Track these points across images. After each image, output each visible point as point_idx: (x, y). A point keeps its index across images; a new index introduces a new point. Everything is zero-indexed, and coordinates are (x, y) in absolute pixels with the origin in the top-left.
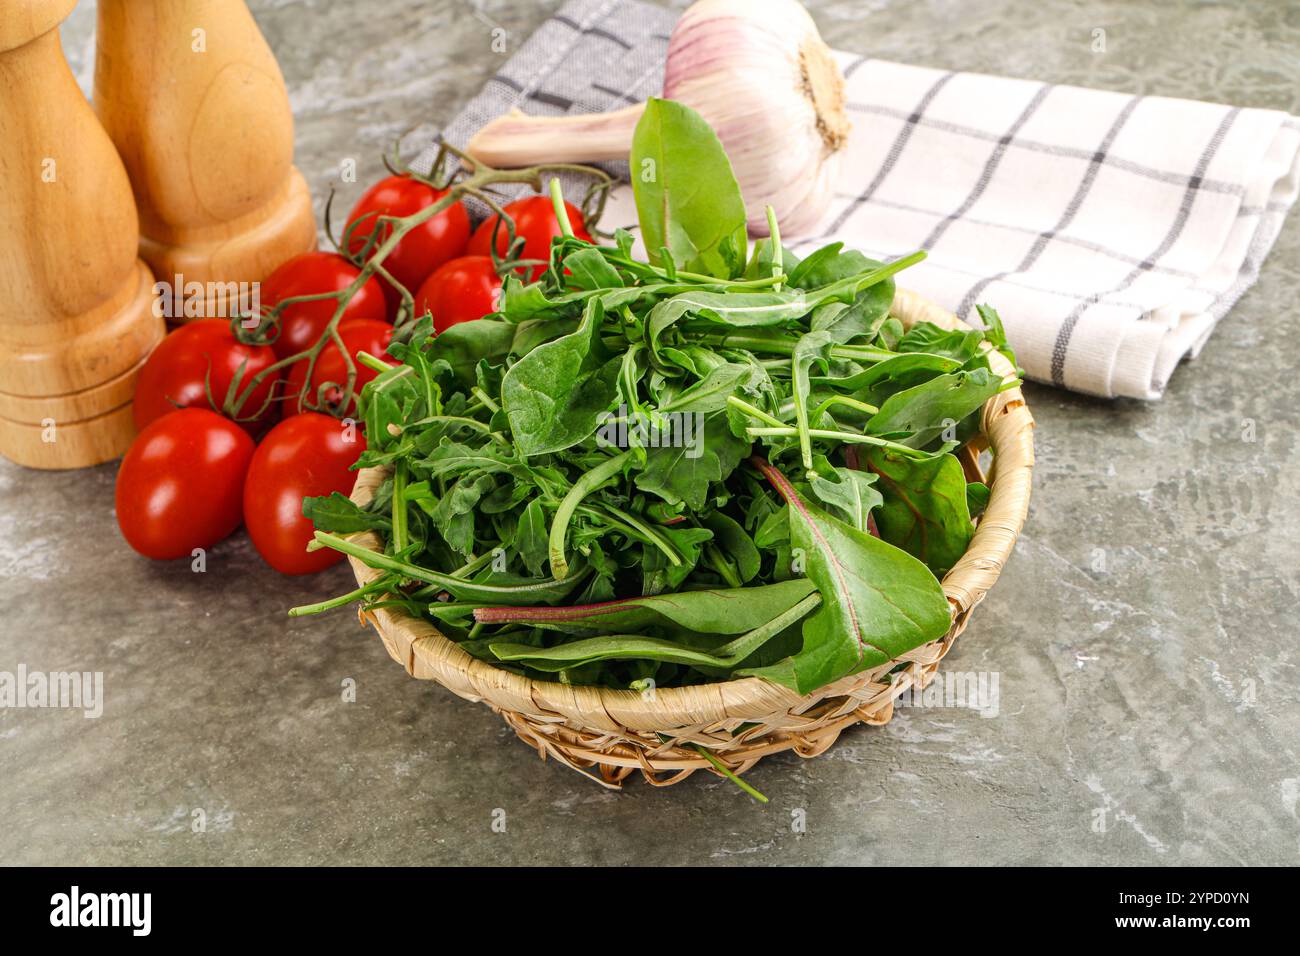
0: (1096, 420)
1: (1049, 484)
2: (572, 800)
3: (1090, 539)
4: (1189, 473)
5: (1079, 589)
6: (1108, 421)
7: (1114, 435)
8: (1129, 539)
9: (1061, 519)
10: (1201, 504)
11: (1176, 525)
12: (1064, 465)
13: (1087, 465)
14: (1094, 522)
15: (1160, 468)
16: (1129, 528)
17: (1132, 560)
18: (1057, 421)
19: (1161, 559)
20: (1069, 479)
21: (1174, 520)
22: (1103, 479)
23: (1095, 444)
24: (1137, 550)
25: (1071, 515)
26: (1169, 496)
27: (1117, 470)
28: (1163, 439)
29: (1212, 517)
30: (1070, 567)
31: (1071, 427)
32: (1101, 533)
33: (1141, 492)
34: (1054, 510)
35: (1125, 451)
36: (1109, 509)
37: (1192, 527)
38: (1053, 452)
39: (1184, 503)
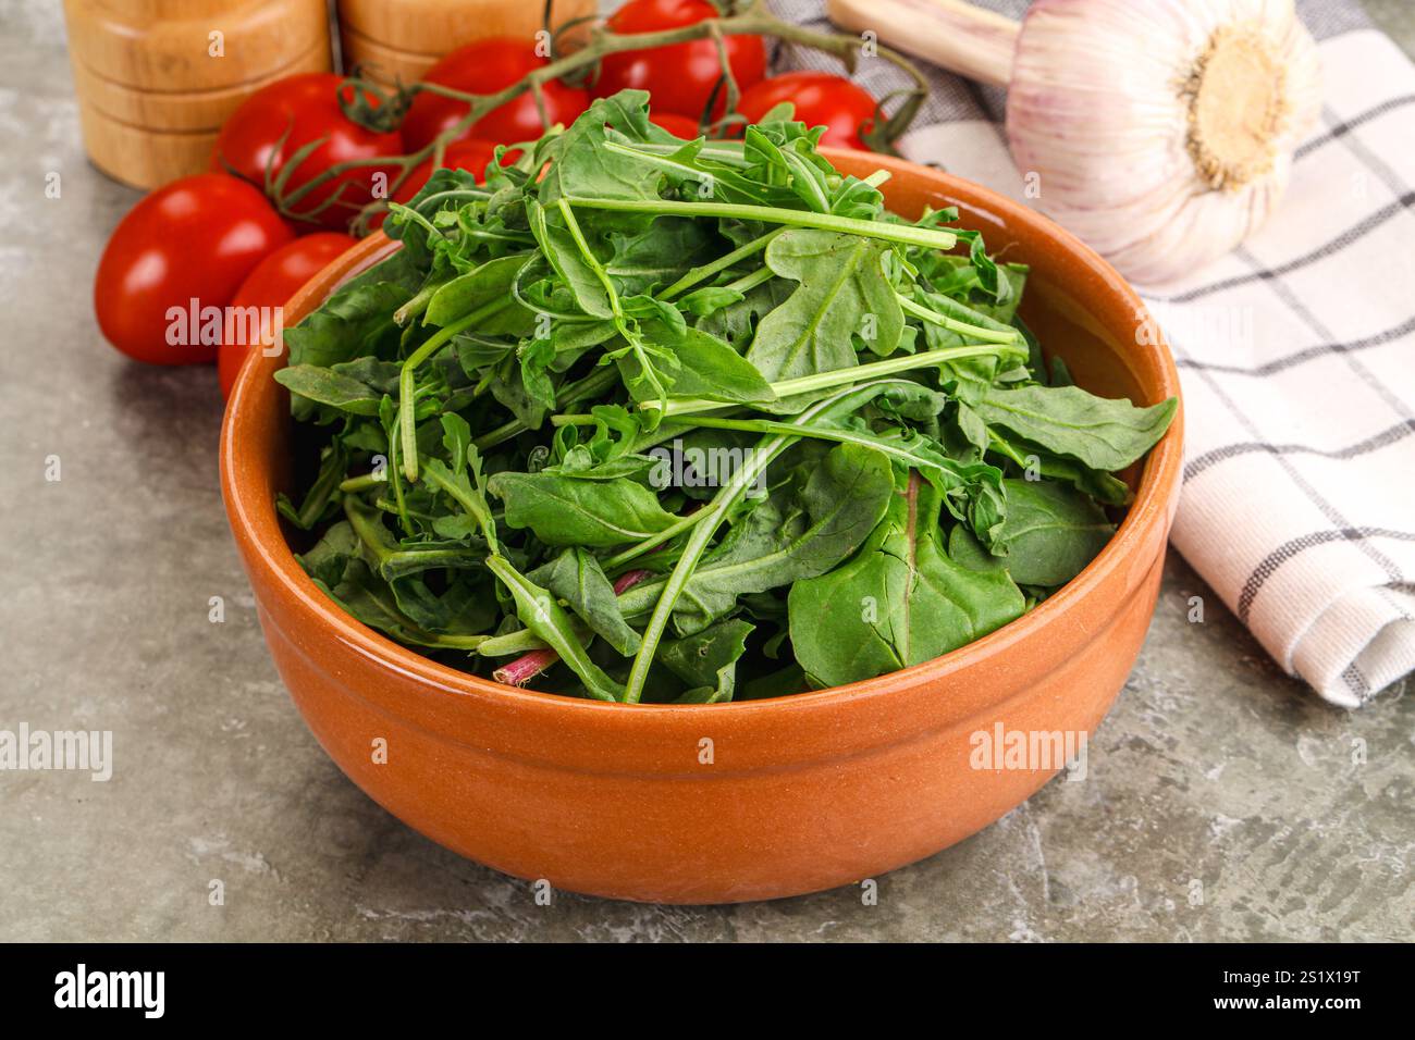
0: (1267, 698)
1: (1125, 751)
2: (217, 845)
3: (1099, 845)
4: (1306, 823)
5: (1022, 901)
6: (1279, 706)
7: (1268, 729)
8: (1145, 869)
9: (1091, 803)
10: (1277, 872)
11: (1219, 882)
12: (1166, 736)
13: (1194, 750)
14: (1124, 828)
15: (1277, 799)
16: (1160, 855)
17: (1122, 898)
18: (1221, 674)
19: (1155, 915)
20: (1154, 758)
21: (1223, 872)
22: (1194, 777)
23: (1234, 724)
24: (1139, 888)
25: (1107, 803)
26: (1249, 841)
27: (1222, 776)
28: (1320, 764)
29: (1273, 895)
30: (1040, 868)
31: (1227, 691)
32: (1119, 845)
33: (1222, 818)
34: (1095, 786)
35: (1259, 755)
36: (1161, 819)
37: (1236, 894)
38: (1172, 712)
39: (1258, 859)
